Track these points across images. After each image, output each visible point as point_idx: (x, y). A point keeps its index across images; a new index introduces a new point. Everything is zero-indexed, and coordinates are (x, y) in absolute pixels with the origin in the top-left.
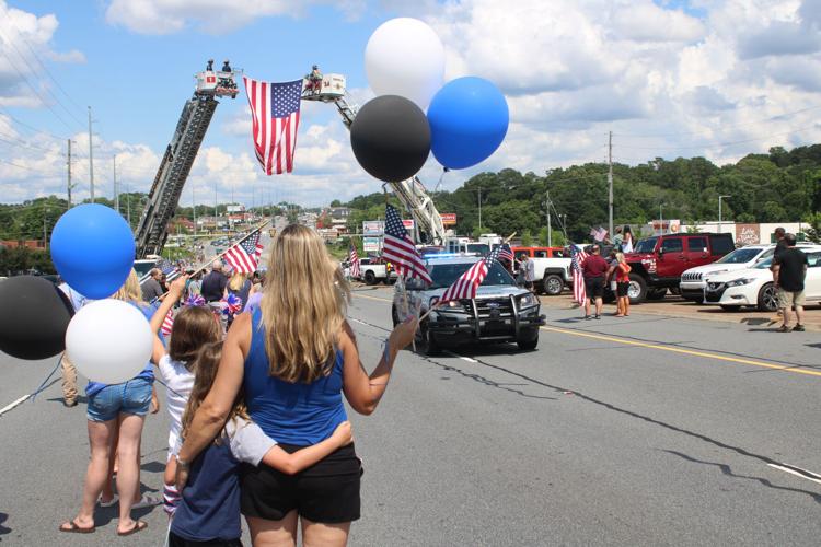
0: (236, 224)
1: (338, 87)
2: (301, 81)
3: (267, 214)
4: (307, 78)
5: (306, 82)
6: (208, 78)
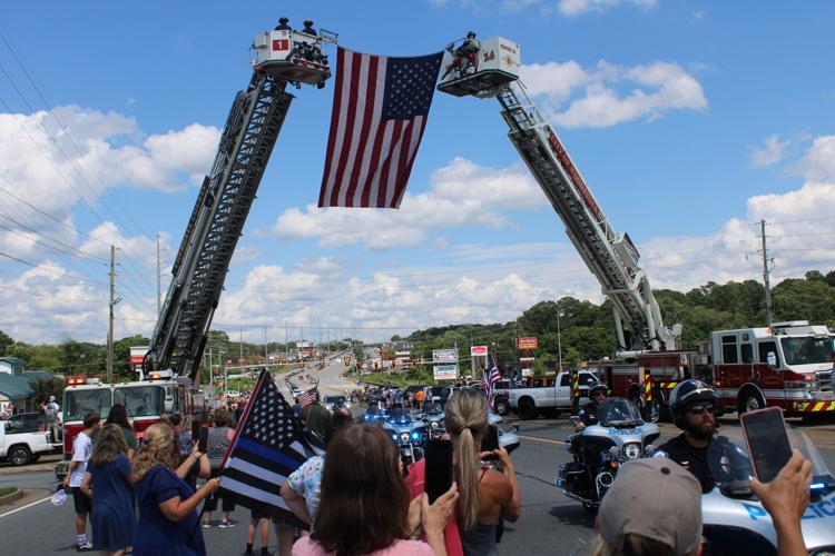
0: (304, 360)
1: (509, 61)
2: (440, 56)
3: (333, 348)
4: (450, 49)
5: (448, 59)
6: (275, 42)
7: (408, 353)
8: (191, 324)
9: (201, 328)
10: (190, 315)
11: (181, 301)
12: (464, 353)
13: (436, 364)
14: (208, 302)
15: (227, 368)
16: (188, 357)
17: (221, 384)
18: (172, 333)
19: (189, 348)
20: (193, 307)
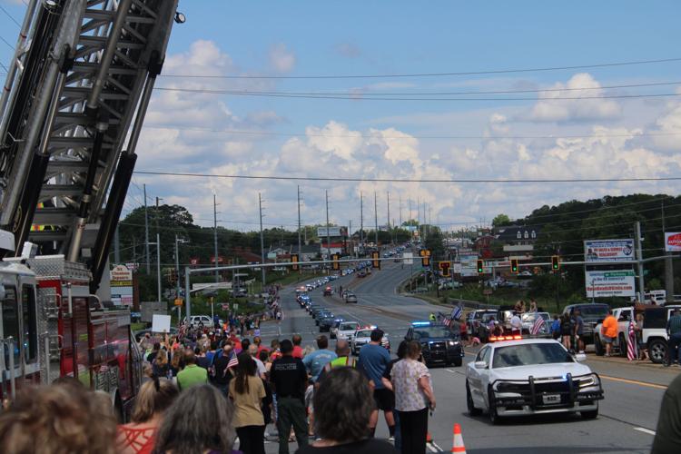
7: (530, 248)
8: (89, 118)
9: (116, 132)
10: (86, 93)
11: (57, 51)
12: (654, 244)
13: (591, 268)
14: (135, 55)
15: (188, 271)
16: (82, 210)
17: (178, 301)
18: (38, 141)
19: (86, 186)
20: (93, 72)
